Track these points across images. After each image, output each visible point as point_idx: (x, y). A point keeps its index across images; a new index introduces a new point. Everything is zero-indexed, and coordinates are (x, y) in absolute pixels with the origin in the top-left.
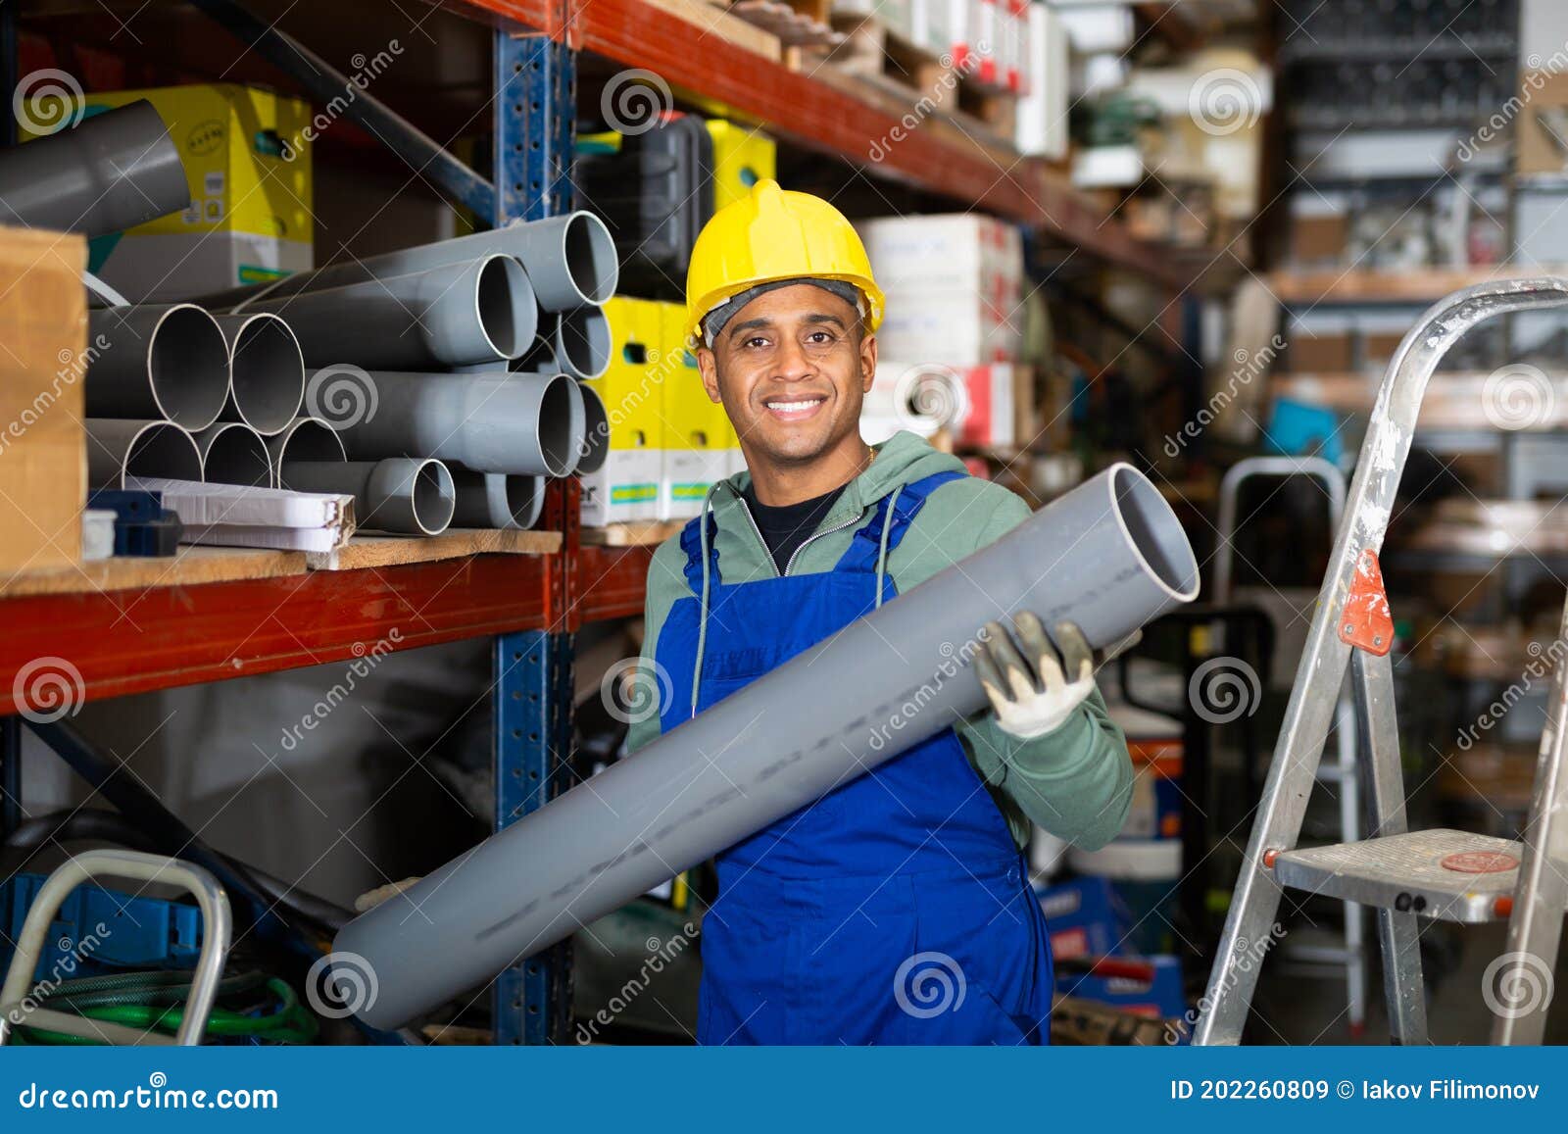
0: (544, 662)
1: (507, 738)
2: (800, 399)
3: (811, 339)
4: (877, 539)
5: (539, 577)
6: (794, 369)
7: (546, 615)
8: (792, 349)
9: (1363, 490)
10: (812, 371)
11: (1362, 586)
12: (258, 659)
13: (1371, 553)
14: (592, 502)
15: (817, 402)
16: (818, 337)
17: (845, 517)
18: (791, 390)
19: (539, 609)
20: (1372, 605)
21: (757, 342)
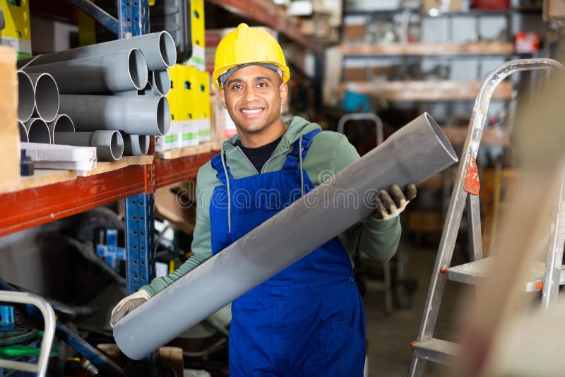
0: (145, 205)
1: (130, 234)
2: (254, 109)
3: (259, 86)
4: (298, 156)
5: (143, 173)
6: (251, 98)
7: (146, 187)
8: (250, 90)
9: (472, 136)
10: (258, 98)
11: (470, 171)
12: (59, 213)
13: (474, 159)
14: (158, 142)
15: (261, 110)
16: (261, 85)
17: (283, 149)
18: (251, 106)
19: (143, 185)
20: (474, 177)
21: (238, 87)
